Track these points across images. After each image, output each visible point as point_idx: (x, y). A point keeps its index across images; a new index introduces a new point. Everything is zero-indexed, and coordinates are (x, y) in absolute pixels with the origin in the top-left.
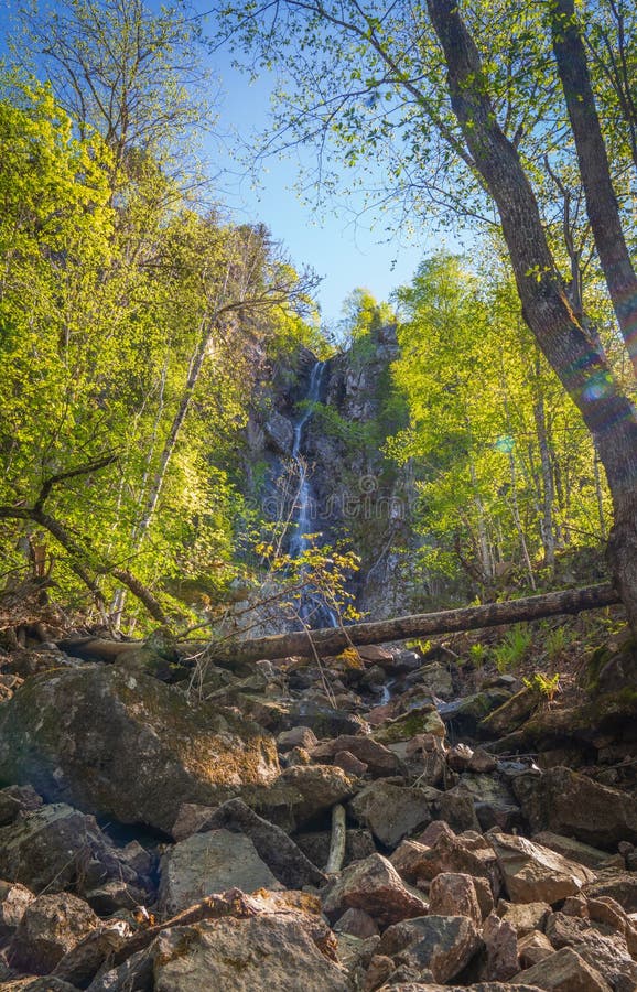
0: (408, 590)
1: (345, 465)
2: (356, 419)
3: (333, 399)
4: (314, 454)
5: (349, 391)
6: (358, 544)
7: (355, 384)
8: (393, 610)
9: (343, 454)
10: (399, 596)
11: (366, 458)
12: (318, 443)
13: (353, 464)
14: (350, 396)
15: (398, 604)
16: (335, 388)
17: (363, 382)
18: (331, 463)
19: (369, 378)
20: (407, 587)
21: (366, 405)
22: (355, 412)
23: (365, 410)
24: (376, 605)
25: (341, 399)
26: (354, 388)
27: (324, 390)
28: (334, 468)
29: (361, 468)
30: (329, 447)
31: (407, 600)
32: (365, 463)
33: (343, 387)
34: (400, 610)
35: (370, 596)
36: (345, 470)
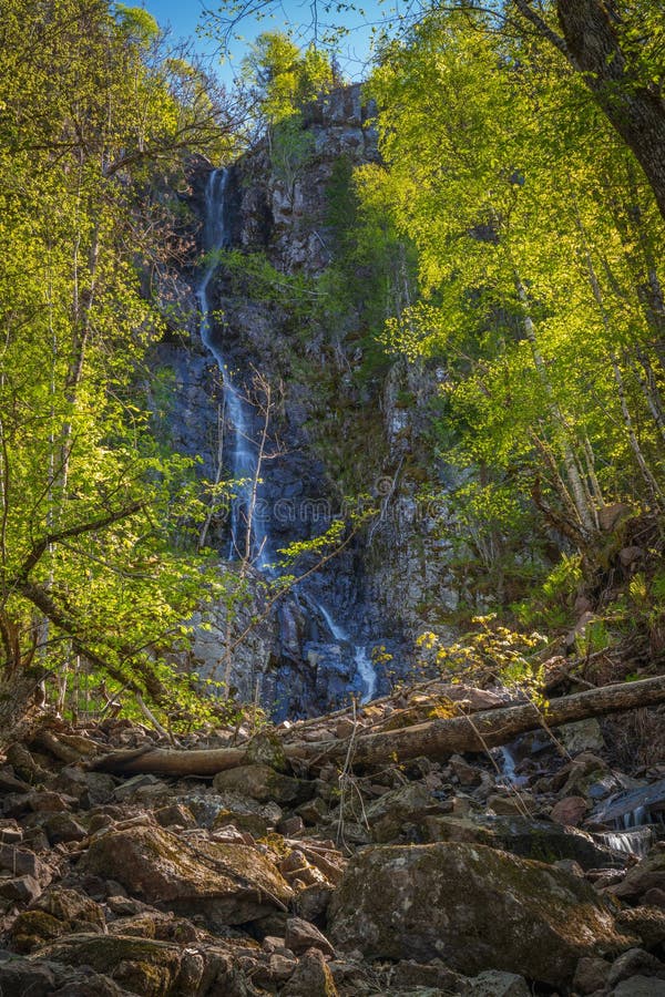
0: (442, 554)
1: (295, 349)
2: (298, 266)
3: (252, 233)
4: (236, 336)
5: (278, 217)
6: (341, 482)
7: (286, 204)
8: (425, 591)
9: (286, 329)
10: (430, 565)
11: (327, 331)
12: (242, 316)
13: (309, 345)
14: (281, 226)
15: (432, 579)
16: (253, 214)
17: (299, 198)
18: (269, 348)
19: (310, 191)
20: (440, 549)
21: (312, 239)
22: (295, 252)
23: (311, 248)
24: (393, 584)
25: (267, 233)
26: (287, 212)
27: (233, 219)
28: (277, 356)
29: (323, 350)
30: (261, 321)
31: (444, 573)
32: (328, 340)
33: (266, 212)
34: (436, 589)
35: (378, 567)
36: (294, 357)
